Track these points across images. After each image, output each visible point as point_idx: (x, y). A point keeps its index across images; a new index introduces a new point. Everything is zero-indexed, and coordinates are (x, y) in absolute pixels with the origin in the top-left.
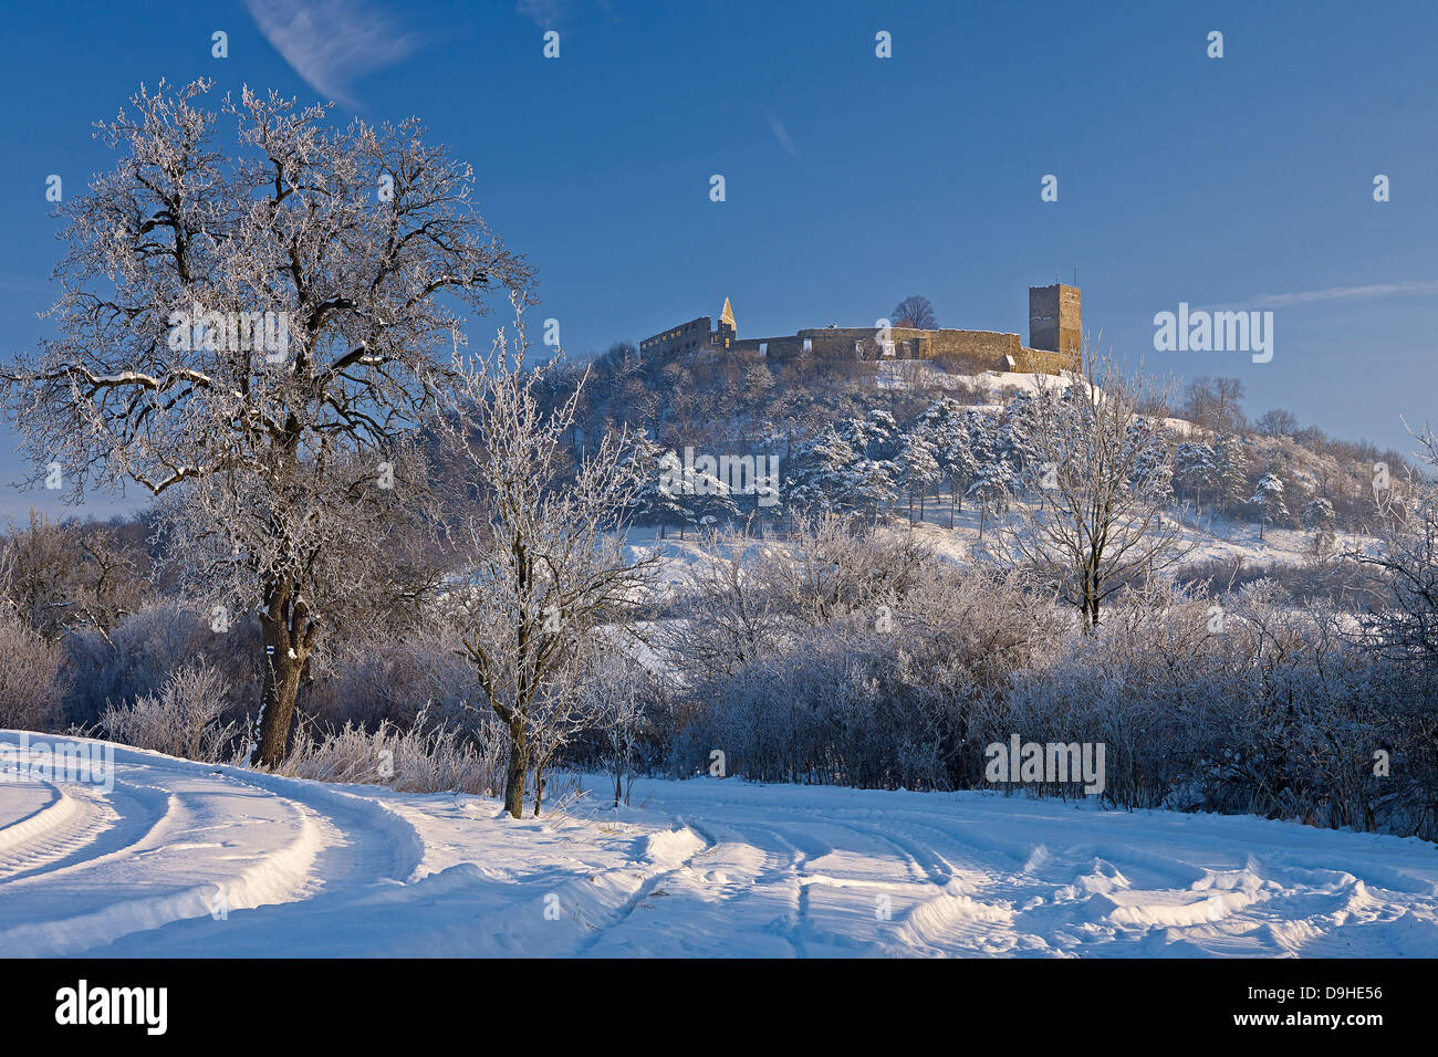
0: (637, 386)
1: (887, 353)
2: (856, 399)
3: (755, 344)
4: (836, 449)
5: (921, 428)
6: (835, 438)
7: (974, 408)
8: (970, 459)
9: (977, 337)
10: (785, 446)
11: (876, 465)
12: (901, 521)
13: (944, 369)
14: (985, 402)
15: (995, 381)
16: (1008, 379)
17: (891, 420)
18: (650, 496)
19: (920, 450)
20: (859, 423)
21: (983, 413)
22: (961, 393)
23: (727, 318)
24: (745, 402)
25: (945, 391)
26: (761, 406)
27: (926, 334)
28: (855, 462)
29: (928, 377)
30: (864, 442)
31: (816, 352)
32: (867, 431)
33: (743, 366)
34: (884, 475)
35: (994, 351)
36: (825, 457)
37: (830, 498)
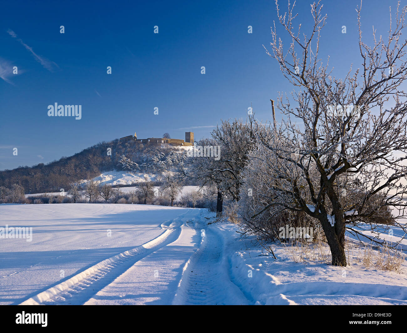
0: (121, 147)
1: (162, 142)
2: (158, 150)
3: (140, 140)
4: (156, 159)
5: (169, 156)
6: (155, 157)
7: (177, 152)
8: (177, 161)
9: (177, 140)
10: (146, 158)
11: (162, 162)
12: (166, 171)
13: (172, 145)
14: (179, 151)
15: (180, 147)
16: (182, 147)
17: (164, 154)
18: (125, 166)
19: (169, 159)
20: (159, 155)
21: (179, 153)
22: (175, 149)
23: (135, 136)
24: (139, 150)
25: (172, 149)
26: (142, 151)
27: (169, 139)
28: (159, 161)
29: (169, 147)
30: (160, 158)
31: (150, 142)
32: (160, 156)
33: (139, 144)
34: (164, 164)
35: (180, 142)
36: (154, 160)
37: (155, 167)
